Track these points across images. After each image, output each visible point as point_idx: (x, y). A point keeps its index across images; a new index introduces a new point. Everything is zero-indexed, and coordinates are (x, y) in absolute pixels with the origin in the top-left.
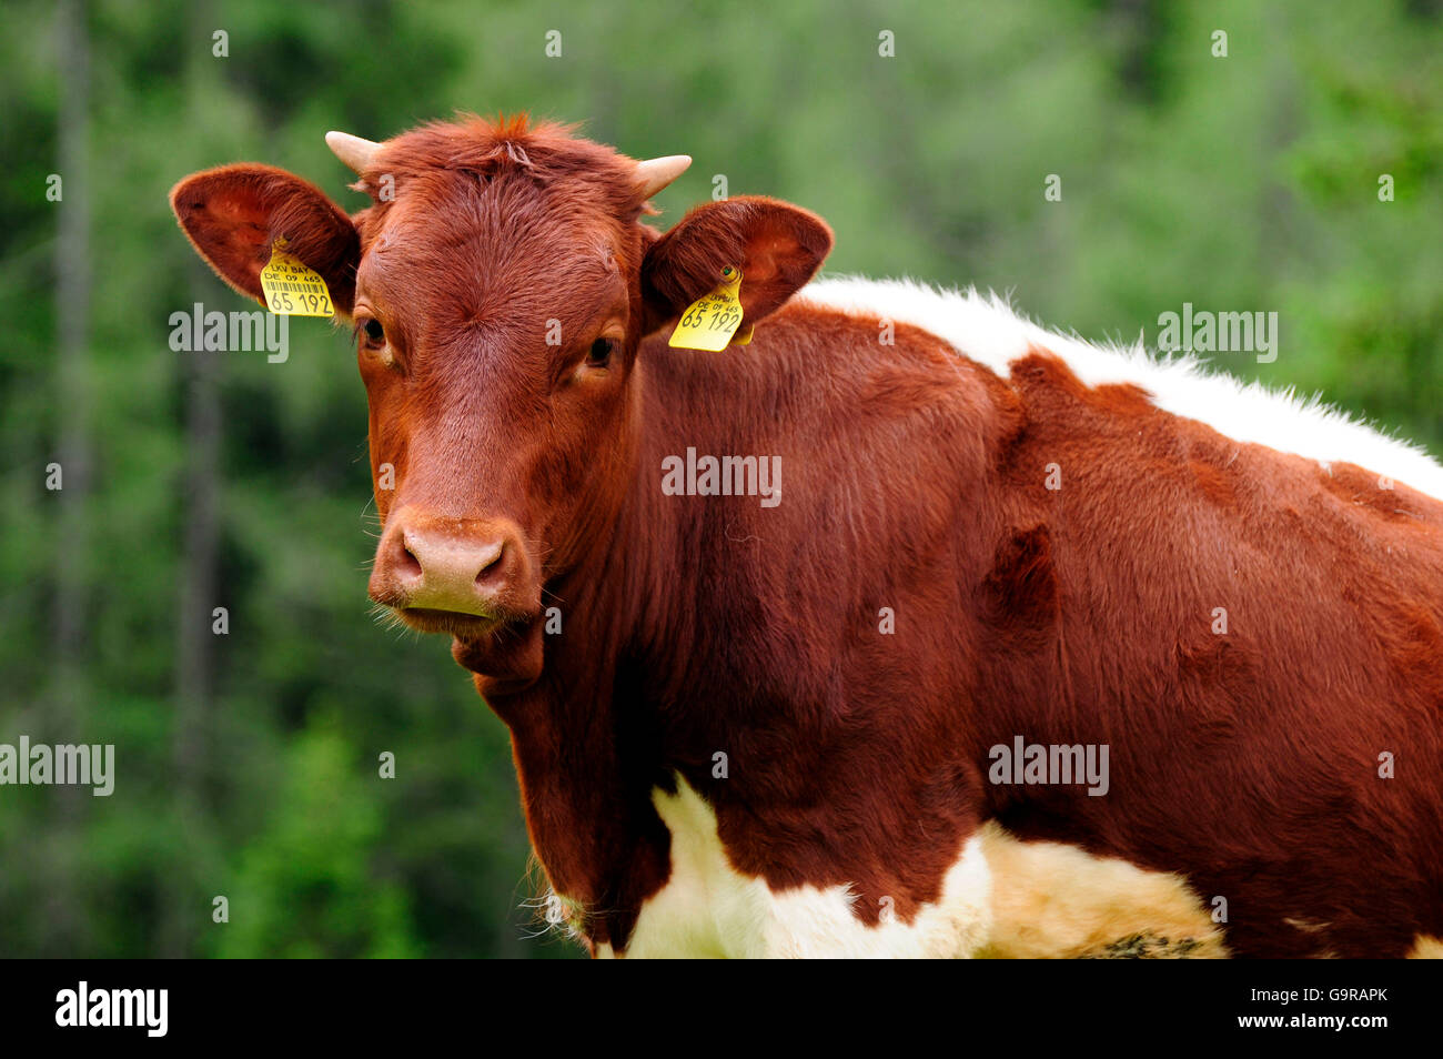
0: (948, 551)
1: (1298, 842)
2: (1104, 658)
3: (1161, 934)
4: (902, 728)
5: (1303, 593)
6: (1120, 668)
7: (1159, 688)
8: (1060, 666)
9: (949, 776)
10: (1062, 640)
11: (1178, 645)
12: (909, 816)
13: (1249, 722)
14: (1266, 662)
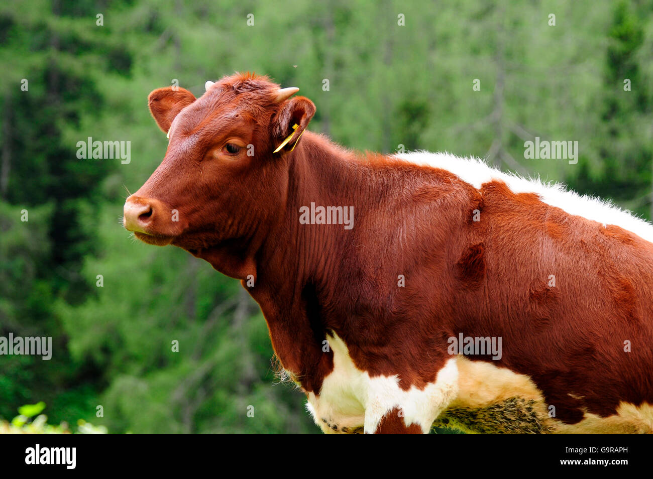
0: (444, 252)
1: (573, 364)
2: (501, 293)
3: (522, 398)
4: (419, 317)
5: (582, 271)
6: (507, 296)
7: (521, 305)
8: (485, 295)
9: (441, 335)
10: (486, 286)
11: (530, 289)
12: (423, 350)
13: (555, 319)
14: (563, 297)
